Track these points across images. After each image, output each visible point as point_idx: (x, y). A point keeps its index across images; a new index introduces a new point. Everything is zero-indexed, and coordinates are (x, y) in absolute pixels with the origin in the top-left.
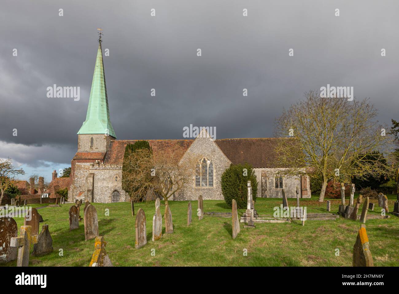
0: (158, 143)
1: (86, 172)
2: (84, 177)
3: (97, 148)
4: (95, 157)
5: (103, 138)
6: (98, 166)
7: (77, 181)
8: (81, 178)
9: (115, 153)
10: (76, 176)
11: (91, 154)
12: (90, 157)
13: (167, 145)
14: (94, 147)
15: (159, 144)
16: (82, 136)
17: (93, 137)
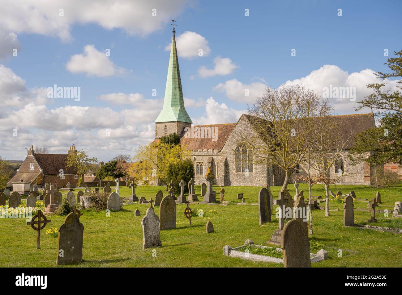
14: (167, 134)
16: (158, 124)
17: (167, 124)
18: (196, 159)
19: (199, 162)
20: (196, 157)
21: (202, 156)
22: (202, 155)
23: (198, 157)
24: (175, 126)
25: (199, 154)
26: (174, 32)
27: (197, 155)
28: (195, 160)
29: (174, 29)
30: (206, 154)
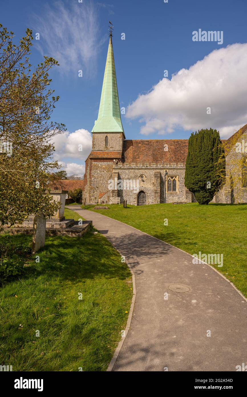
0: (174, 143)
1: (103, 171)
2: (101, 177)
3: (113, 147)
4: (113, 157)
5: (119, 136)
6: (122, 165)
7: (93, 181)
8: (98, 178)
9: (130, 153)
10: (92, 176)
11: (107, 154)
12: (107, 156)
13: (184, 145)
14: (108, 146)
15: (176, 143)
16: (97, 135)
17: (108, 135)
18: (169, 173)
19: (171, 177)
20: (167, 170)
21: (175, 170)
22: (176, 168)
23: (171, 170)
24: (120, 137)
25: (172, 167)
26: (111, 35)
27: (169, 168)
28: (167, 174)
29: (111, 31)
30: (181, 168)
